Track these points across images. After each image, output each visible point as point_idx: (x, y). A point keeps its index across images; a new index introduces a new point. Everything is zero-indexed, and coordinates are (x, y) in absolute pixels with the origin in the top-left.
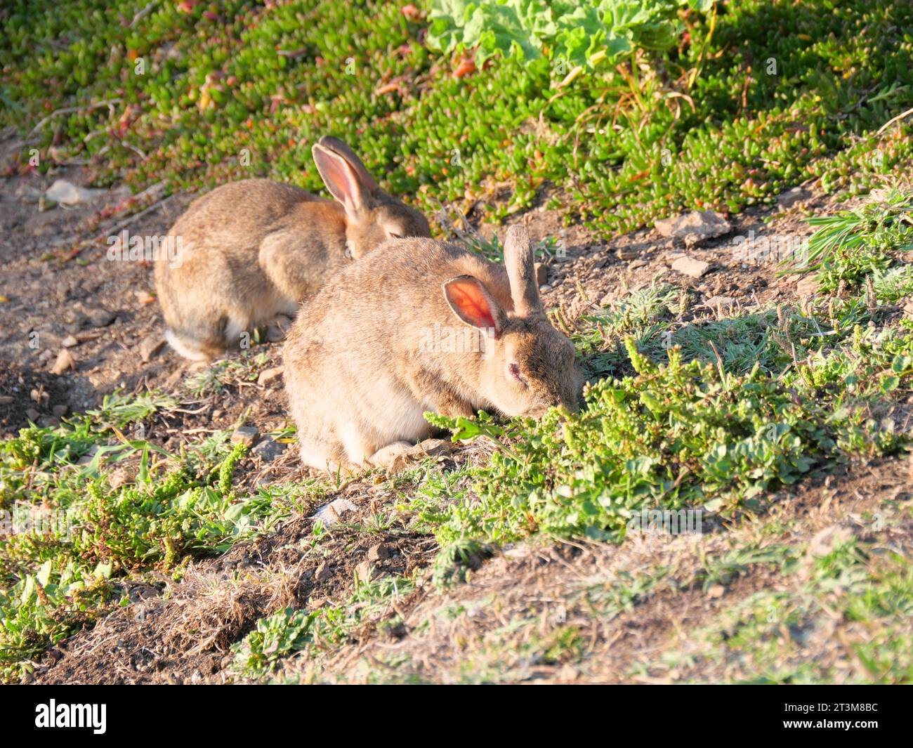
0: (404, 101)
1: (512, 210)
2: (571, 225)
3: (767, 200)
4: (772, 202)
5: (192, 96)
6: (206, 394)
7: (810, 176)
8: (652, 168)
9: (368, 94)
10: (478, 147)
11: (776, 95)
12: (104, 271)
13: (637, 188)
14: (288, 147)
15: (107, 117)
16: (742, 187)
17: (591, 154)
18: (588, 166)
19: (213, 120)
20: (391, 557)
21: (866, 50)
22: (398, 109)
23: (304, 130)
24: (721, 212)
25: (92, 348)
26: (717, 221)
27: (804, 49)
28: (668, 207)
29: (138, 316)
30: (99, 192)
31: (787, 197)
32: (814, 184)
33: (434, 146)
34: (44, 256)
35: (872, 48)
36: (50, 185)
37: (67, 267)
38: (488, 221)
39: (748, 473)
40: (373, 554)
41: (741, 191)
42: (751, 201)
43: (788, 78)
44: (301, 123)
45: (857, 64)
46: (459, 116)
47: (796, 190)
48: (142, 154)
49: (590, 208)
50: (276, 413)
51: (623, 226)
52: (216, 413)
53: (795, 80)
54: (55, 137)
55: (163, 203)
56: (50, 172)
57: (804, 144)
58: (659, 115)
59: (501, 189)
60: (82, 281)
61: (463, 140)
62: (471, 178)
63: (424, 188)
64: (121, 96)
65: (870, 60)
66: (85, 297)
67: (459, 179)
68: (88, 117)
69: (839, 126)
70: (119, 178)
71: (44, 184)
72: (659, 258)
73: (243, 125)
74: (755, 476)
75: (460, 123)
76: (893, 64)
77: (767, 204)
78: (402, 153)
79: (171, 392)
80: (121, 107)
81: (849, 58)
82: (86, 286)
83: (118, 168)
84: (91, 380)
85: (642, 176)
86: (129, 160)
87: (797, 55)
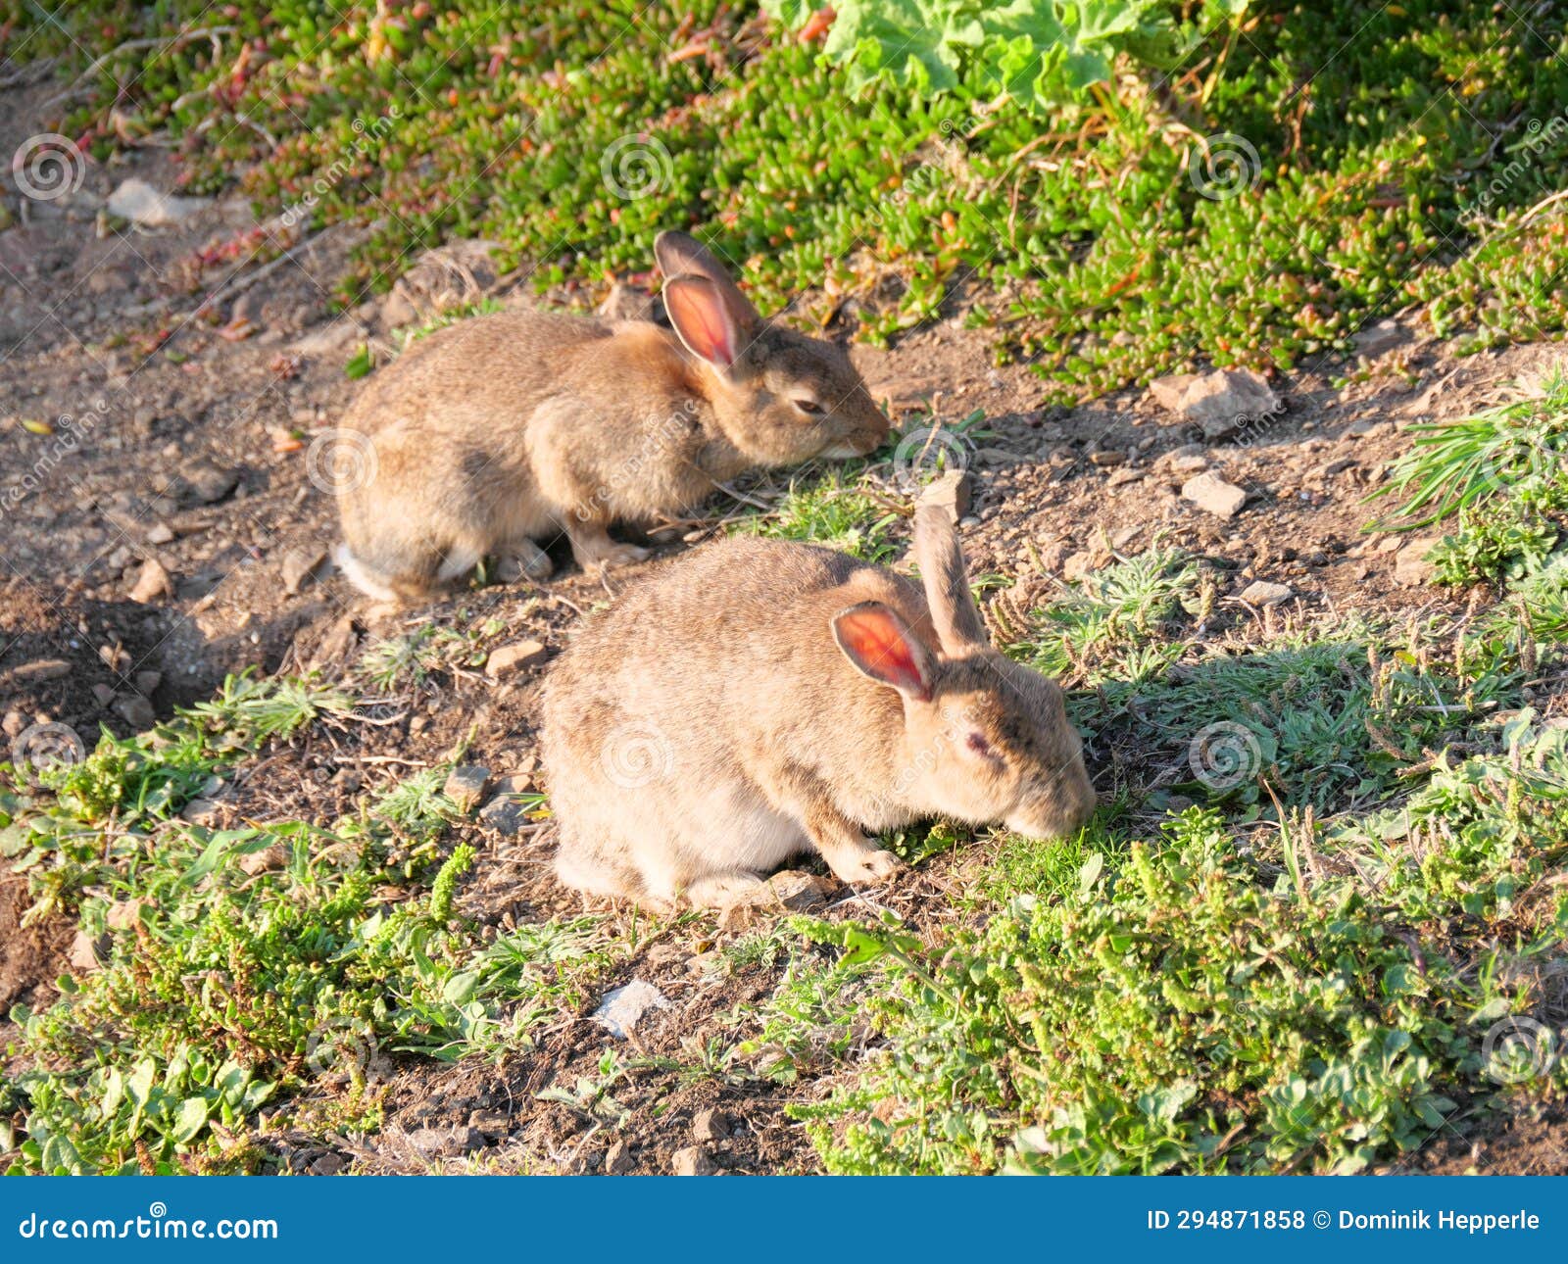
0: (716, 74)
1: (905, 321)
2: (1006, 364)
3: (1339, 344)
4: (1347, 349)
5: (354, 32)
6: (400, 687)
7: (1411, 298)
8: (1143, 268)
9: (655, 56)
10: (845, 183)
11: (1349, 118)
12: (213, 378)
13: (1118, 303)
14: (521, 152)
15: (209, 57)
16: (1296, 318)
17: (1038, 221)
18: (1033, 244)
19: (391, 84)
20: (731, 1133)
21: (1502, 51)
22: (705, 89)
23: (546, 117)
24: (1262, 367)
25: (198, 548)
26: (1256, 391)
27: (1396, 39)
28: (1171, 348)
29: (274, 482)
30: (198, 204)
31: (1371, 339)
32: (1418, 315)
33: (769, 178)
34: (109, 339)
35: (1512, 47)
36: (114, 186)
37: (150, 365)
38: (865, 339)
39: (1342, 1131)
40: (701, 1127)
41: (1295, 327)
42: (1312, 347)
43: (1370, 87)
44: (540, 103)
45: (1486, 74)
46: (812, 121)
47: (1387, 325)
48: (271, 140)
49: (1040, 336)
50: (517, 734)
51: (1097, 383)
52: (417, 723)
53: (1381, 92)
54: (122, 91)
55: (310, 244)
56: (114, 158)
57: (1399, 232)
58: (1153, 158)
59: (887, 279)
60: (176, 396)
61: (819, 169)
62: (834, 248)
63: (754, 264)
64: (232, 21)
65: (1508, 69)
66: (182, 431)
67: (812, 251)
68: (176, 57)
69: (1458, 197)
70: (234, 181)
71: (104, 181)
72: (1159, 464)
73: (443, 97)
74: (1355, 1136)
75: (813, 136)
76: (1549, 81)
77: (1338, 351)
78: (715, 184)
79: (339, 678)
80: (234, 42)
81: (1472, 63)
82: (182, 405)
83: (230, 160)
84: (200, 624)
85: (1127, 283)
86: (248, 149)
87: (1386, 49)
